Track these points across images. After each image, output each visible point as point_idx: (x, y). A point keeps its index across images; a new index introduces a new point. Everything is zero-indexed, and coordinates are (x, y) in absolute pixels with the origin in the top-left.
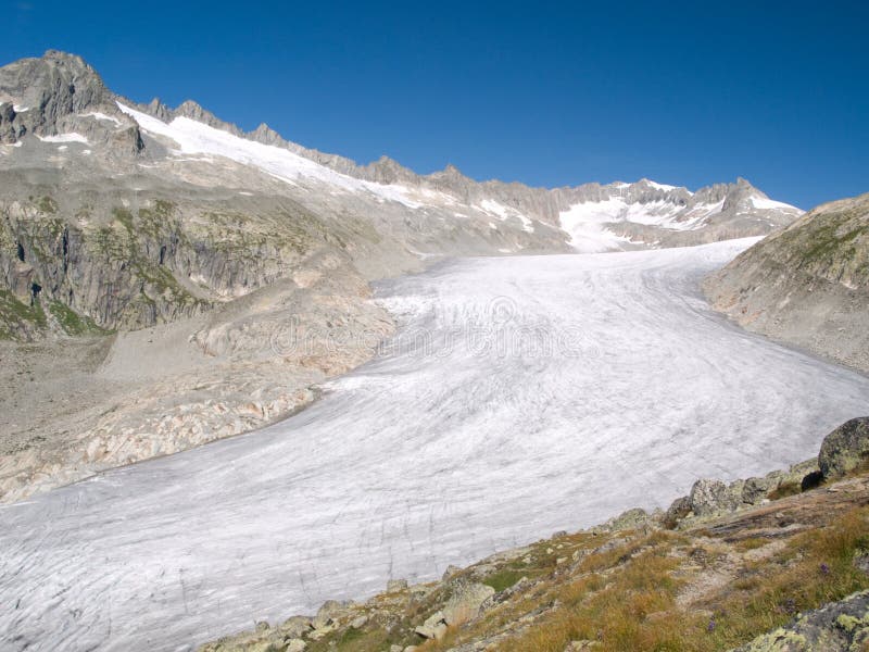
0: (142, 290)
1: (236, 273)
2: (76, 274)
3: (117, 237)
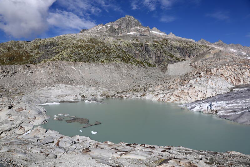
0: (167, 58)
1: (191, 53)
2: (148, 55)
3: (157, 46)
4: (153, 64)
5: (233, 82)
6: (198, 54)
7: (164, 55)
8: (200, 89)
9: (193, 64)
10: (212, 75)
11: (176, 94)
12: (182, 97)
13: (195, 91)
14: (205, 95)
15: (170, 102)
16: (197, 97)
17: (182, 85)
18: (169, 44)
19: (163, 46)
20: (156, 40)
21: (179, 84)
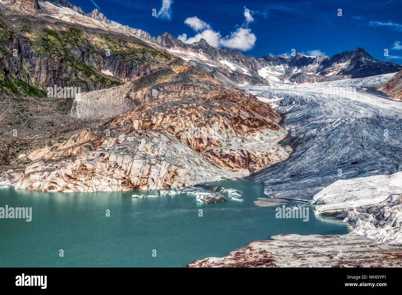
0: (76, 76)
1: (132, 68)
2: (28, 65)
3: (53, 44)
4: (41, 88)
5: (190, 142)
6: (148, 71)
7: (70, 68)
8: (119, 160)
9: (132, 95)
10: (154, 129)
11: (70, 173)
12: (81, 179)
13: (108, 166)
14: (127, 174)
15: (54, 191)
16: (111, 179)
17: (93, 148)
18: (83, 42)
19: (69, 46)
20: (50, 27)
21: (85, 146)
